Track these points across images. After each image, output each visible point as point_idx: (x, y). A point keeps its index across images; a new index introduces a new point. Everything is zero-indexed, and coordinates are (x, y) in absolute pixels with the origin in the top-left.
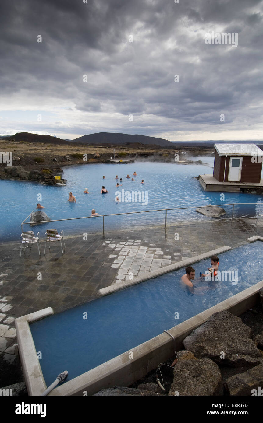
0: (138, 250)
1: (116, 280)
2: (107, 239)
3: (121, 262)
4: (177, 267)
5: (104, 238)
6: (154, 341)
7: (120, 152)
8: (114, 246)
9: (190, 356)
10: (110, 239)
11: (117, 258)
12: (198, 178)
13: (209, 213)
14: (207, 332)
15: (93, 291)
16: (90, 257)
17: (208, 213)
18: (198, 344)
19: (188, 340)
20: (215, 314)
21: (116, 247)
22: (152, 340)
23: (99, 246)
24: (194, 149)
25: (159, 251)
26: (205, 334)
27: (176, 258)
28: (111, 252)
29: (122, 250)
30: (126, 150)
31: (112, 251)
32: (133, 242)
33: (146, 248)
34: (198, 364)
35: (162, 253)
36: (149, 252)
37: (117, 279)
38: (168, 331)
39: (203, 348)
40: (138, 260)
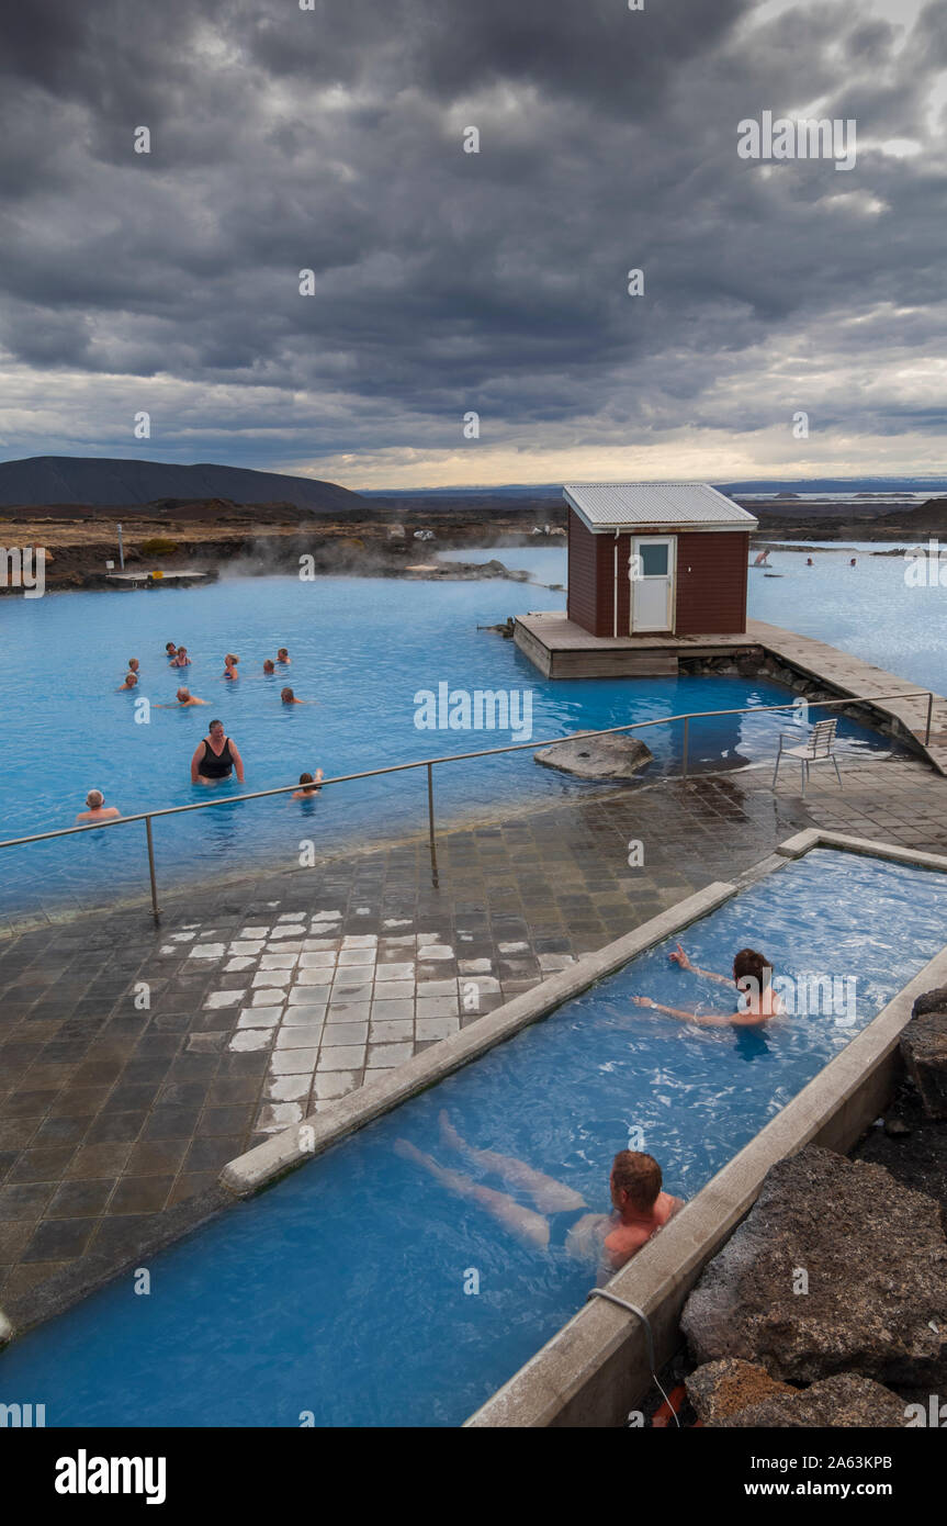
0: (334, 953)
1: (272, 1105)
2: (175, 926)
3: (275, 1022)
4: (551, 999)
5: (156, 923)
6: (562, 1349)
7: (148, 537)
8: (217, 950)
9: (754, 1382)
10: (188, 923)
11: (247, 1002)
12: (508, 630)
13: (591, 765)
14: (778, 1255)
15: (171, 1178)
16: (110, 1017)
17: (585, 765)
18: (760, 1319)
19: (702, 1307)
20: (776, 1167)
21: (230, 953)
22: (554, 1348)
23: (145, 960)
24: (455, 519)
25: (432, 948)
26: (774, 1267)
27: (514, 965)
28: (212, 983)
29: (262, 966)
30: (168, 530)
31: (215, 976)
32: (306, 922)
33: (371, 939)
34: (811, 1411)
35: (447, 953)
36: (390, 954)
37: (274, 1102)
38: (610, 1290)
39: (784, 1330)
40: (348, 999)
